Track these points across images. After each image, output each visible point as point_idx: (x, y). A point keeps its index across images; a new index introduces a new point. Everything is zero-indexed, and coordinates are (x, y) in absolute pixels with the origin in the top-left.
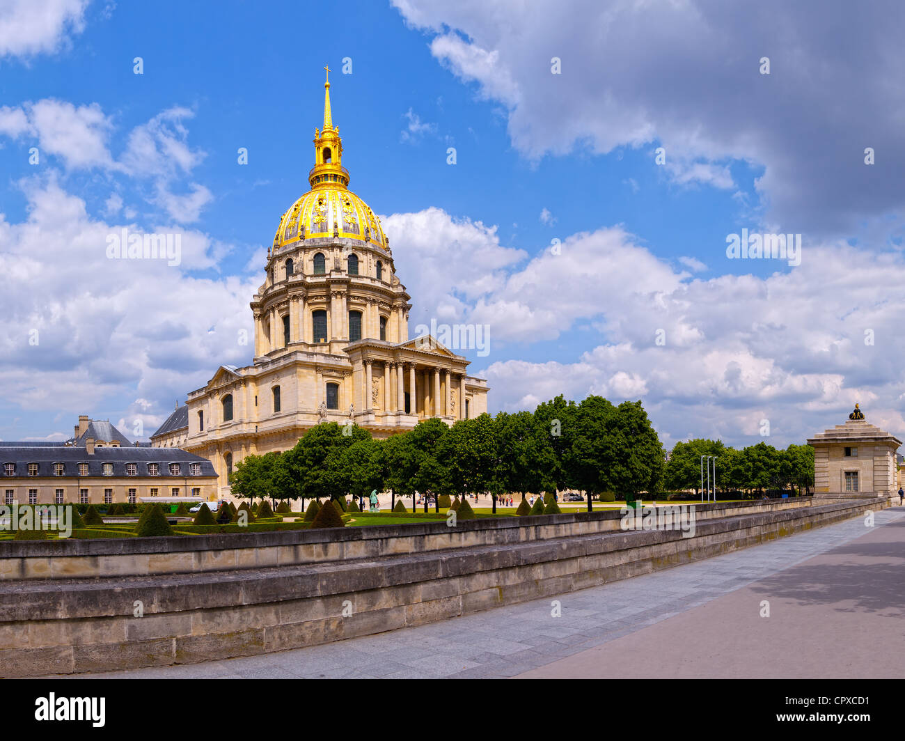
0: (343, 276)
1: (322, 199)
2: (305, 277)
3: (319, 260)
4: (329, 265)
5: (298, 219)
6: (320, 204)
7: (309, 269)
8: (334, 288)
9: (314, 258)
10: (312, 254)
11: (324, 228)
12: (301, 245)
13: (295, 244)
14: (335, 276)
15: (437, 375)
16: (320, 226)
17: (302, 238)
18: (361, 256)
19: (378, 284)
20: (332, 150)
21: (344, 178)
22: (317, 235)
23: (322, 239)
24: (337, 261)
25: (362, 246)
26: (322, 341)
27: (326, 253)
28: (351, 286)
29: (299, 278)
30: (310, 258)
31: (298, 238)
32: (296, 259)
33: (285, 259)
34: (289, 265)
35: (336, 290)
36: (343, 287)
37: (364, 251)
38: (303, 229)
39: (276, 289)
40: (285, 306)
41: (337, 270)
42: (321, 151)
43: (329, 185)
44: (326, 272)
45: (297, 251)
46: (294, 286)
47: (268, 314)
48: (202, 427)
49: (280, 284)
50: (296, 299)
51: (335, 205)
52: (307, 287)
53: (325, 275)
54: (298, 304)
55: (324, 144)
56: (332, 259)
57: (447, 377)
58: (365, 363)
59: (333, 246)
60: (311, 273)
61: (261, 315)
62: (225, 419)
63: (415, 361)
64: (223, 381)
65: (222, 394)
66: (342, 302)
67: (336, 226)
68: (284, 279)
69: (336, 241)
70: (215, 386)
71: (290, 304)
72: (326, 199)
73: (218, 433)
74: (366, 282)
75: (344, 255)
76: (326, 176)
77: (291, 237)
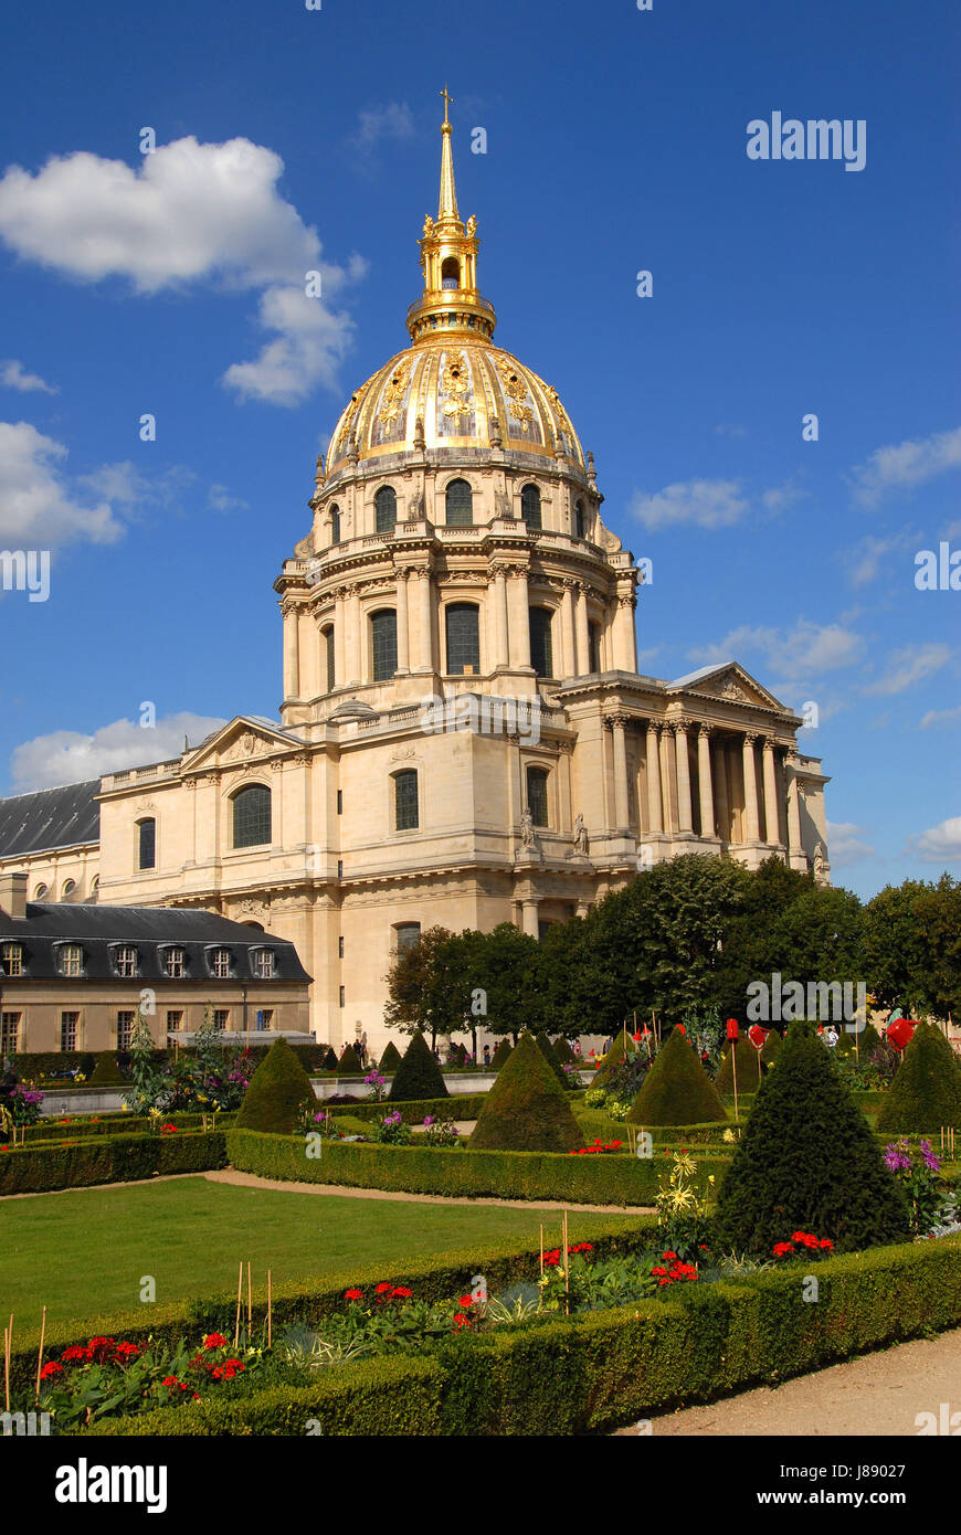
0: (521, 530)
1: (458, 366)
2: (431, 529)
3: (459, 494)
4: (483, 508)
5: (404, 404)
6: (456, 374)
7: (438, 512)
8: (501, 557)
9: (447, 489)
10: (443, 478)
11: (466, 428)
12: (418, 459)
13: (401, 456)
14: (500, 530)
15: (748, 751)
16: (457, 422)
17: (421, 445)
18: (547, 490)
19: (581, 550)
20: (463, 261)
21: (488, 322)
22: (448, 442)
23: (464, 450)
24: (501, 498)
25: (550, 469)
26: (468, 670)
27: (474, 479)
28: (537, 555)
29: (420, 531)
30: (438, 490)
31: (408, 445)
32: (405, 489)
33: (372, 487)
34: (385, 501)
35: (507, 562)
36: (521, 558)
37: (554, 478)
38: (420, 427)
39: (356, 549)
40: (377, 589)
41: (507, 518)
42: (438, 263)
43: (461, 335)
44: (476, 521)
45: (409, 471)
46: (409, 548)
47: (328, 602)
48: (147, 858)
49: (365, 539)
50: (413, 575)
51: (487, 380)
52: (438, 551)
53: (477, 527)
54: (419, 586)
55: (446, 252)
56: (489, 494)
57: (768, 755)
58: (608, 724)
59: (491, 467)
60: (442, 521)
61: (304, 605)
62: (238, 843)
63: (710, 720)
64: (239, 752)
65: (231, 782)
66: (519, 587)
67: (494, 424)
68: (370, 529)
69: (497, 456)
70: (210, 763)
71: (399, 585)
72: (467, 369)
73: (219, 875)
74: (563, 545)
75: (515, 487)
76: (452, 316)
77: (388, 440)
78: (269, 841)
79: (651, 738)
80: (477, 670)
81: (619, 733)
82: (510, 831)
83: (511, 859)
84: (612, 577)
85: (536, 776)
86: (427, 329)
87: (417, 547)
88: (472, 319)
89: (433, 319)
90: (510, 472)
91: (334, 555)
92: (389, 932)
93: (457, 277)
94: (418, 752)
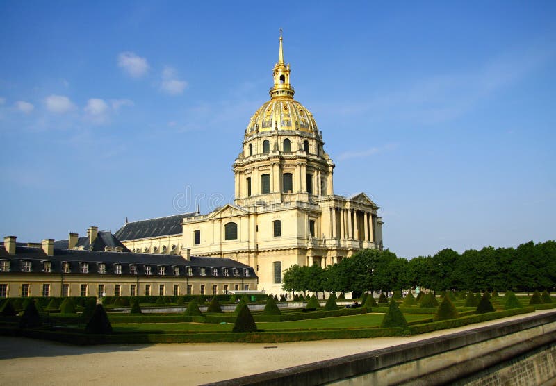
0: (304, 154)
1: (286, 107)
2: (280, 153)
3: (287, 142)
4: (294, 147)
5: (272, 117)
6: (286, 109)
7: (281, 148)
8: (299, 161)
9: (284, 141)
10: (283, 138)
11: (289, 125)
12: (276, 133)
13: (271, 132)
14: (299, 154)
15: (365, 216)
16: (286, 123)
17: (276, 129)
18: (310, 142)
19: (319, 159)
20: (286, 75)
22: (285, 128)
23: (288, 131)
24: (299, 144)
25: (311, 136)
26: (289, 192)
27: (291, 139)
28: (309, 160)
29: (277, 154)
30: (281, 141)
31: (273, 128)
32: (272, 141)
33: (263, 140)
34: (266, 144)
35: (301, 163)
36: (305, 161)
37: (312, 139)
38: (276, 124)
39: (258, 157)
40: (264, 168)
41: (301, 150)
42: (279, 76)
43: (285, 97)
44: (291, 151)
45: (273, 136)
46: (274, 158)
47: (249, 171)
48: (197, 241)
49: (261, 155)
50: (275, 166)
51: (294, 111)
52: (282, 159)
53: (292, 153)
54: (277, 168)
55: (281, 73)
56: (295, 143)
57: (371, 217)
58: (331, 209)
59: (296, 136)
60: (282, 150)
61: (242, 172)
62: (226, 239)
63: (356, 208)
64: (227, 213)
65: (225, 222)
66: (304, 169)
67: (296, 124)
68: (262, 152)
69: (298, 133)
70: (218, 216)
71: (271, 168)
72: (289, 107)
73: (221, 247)
74: (315, 157)
75: (302, 141)
76: (283, 91)
77: (267, 127)
78: (236, 238)
79: (342, 212)
80: (291, 192)
81: (334, 212)
82: (306, 238)
83: (306, 245)
84: (327, 166)
85: (312, 223)
86: (276, 95)
87: (276, 157)
88: (288, 92)
89: (277, 92)
90: (301, 137)
91: (251, 158)
92: (272, 264)
93: (284, 80)
94: (281, 215)
